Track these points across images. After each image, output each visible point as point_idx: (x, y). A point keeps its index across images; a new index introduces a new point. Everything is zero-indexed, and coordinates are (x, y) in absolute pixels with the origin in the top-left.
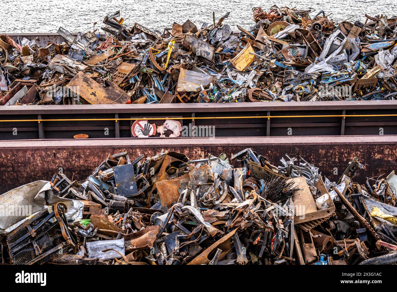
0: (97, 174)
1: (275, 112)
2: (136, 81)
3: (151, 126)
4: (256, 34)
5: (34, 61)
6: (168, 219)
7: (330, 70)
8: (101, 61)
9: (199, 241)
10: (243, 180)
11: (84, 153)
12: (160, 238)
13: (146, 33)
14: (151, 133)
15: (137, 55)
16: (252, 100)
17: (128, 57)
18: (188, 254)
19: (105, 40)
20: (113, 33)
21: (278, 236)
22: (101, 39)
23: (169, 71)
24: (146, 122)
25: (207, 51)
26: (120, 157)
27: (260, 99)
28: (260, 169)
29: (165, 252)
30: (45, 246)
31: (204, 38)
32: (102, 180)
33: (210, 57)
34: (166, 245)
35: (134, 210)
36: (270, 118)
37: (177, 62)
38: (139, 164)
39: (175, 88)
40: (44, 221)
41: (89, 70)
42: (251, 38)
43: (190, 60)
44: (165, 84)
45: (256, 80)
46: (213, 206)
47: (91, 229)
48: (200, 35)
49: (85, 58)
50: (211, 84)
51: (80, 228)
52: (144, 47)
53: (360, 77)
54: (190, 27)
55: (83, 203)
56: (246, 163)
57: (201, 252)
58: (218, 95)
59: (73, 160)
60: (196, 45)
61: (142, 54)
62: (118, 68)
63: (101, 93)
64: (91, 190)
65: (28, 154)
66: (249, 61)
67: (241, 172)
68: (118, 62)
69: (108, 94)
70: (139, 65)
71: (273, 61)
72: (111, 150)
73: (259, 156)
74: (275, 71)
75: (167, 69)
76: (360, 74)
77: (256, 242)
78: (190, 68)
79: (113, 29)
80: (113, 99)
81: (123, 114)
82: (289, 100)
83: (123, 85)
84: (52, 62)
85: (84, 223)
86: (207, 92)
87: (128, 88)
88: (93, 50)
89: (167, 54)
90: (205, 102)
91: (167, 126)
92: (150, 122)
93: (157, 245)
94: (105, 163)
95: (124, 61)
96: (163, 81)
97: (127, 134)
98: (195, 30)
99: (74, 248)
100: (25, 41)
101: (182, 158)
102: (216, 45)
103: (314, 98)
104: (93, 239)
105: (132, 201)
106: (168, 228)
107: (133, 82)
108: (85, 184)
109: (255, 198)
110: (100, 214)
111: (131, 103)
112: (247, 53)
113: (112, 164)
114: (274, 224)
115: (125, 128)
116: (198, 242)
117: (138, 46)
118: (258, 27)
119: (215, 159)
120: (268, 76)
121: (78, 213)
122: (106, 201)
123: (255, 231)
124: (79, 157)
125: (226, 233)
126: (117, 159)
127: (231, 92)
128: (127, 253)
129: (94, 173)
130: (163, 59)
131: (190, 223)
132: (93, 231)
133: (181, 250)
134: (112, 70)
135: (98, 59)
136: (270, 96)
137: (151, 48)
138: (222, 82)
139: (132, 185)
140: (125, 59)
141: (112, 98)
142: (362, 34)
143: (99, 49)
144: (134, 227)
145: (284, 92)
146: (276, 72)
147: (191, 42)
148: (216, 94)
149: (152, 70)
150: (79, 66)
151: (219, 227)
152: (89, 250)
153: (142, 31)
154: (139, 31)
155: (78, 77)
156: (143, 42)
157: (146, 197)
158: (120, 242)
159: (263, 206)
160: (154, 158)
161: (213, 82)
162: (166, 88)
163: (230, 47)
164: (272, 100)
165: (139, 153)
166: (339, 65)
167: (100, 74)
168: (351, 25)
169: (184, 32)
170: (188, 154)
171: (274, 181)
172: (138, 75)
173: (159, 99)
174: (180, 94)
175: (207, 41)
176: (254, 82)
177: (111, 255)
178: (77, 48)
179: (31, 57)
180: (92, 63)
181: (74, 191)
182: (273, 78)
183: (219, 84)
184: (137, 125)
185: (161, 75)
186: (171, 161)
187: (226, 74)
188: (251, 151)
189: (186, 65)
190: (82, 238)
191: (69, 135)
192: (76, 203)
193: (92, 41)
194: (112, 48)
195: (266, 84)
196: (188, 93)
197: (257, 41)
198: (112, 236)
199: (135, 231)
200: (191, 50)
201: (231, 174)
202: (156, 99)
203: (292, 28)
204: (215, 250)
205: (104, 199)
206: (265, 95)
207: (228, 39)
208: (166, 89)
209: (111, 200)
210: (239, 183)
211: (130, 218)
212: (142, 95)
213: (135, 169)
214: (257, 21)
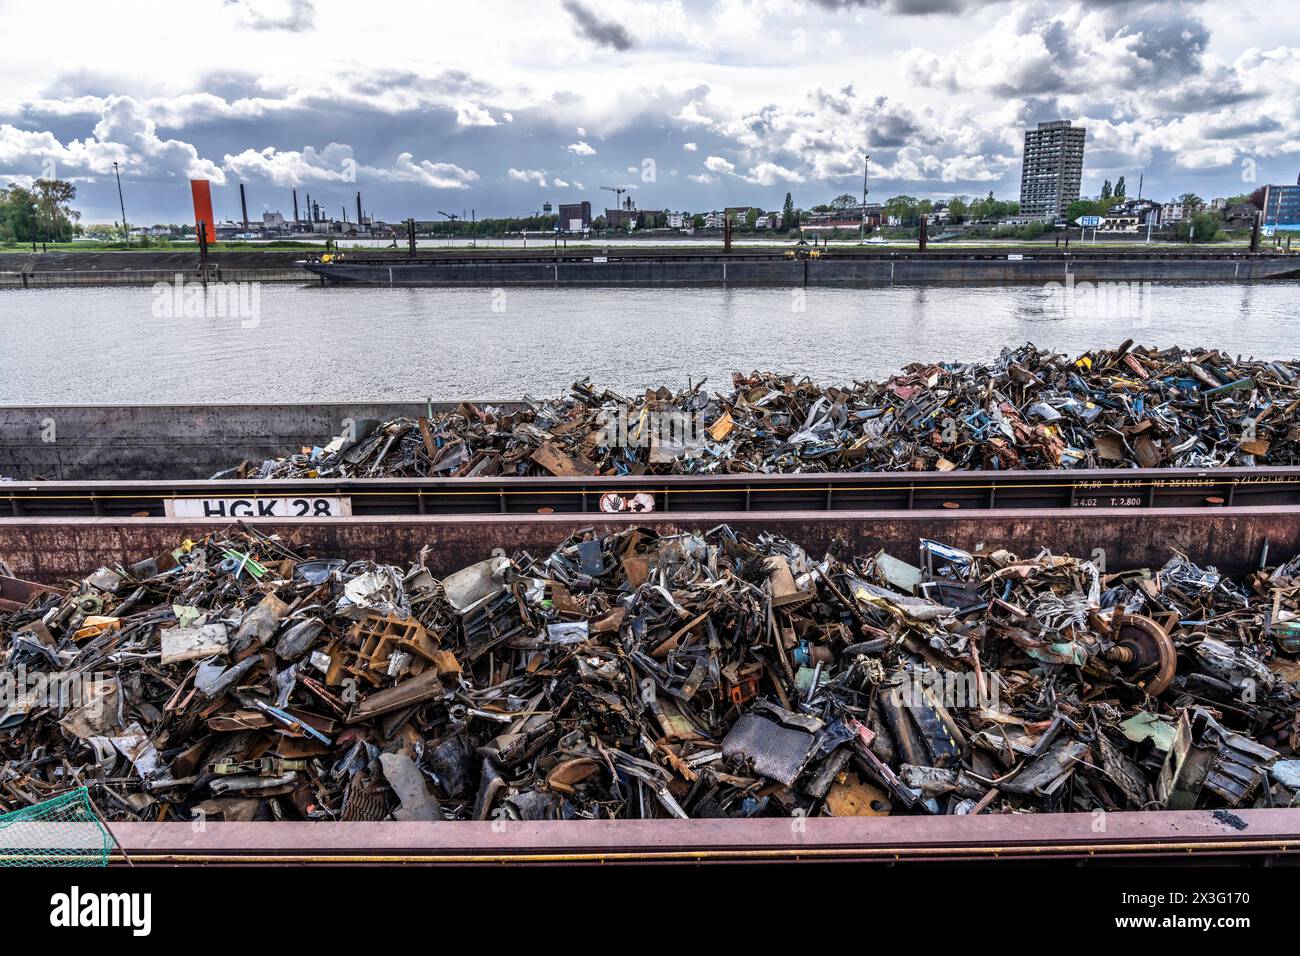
0: (561, 551)
1: (755, 484)
2: (606, 451)
3: (621, 500)
4: (735, 401)
5: (498, 430)
6: (635, 600)
7: (815, 439)
8: (568, 430)
9: (669, 624)
10: (718, 558)
11: (548, 528)
12: (626, 621)
13: (616, 400)
14: (621, 507)
16: (730, 472)
17: (597, 426)
18: (656, 639)
19: (573, 407)
20: (582, 400)
21: (753, 620)
22: (570, 406)
24: (616, 496)
26: (586, 532)
27: (739, 471)
28: (736, 546)
29: (631, 636)
30: (503, 629)
31: (680, 405)
32: (566, 557)
34: (632, 629)
35: (599, 590)
36: (750, 491)
38: (606, 540)
40: (503, 601)
41: (556, 439)
42: (730, 406)
44: (637, 455)
45: (735, 451)
46: (684, 586)
47: (552, 610)
48: (674, 402)
49: (551, 426)
50: (686, 455)
51: (541, 609)
53: (848, 446)
54: (665, 393)
55: (545, 582)
56: (722, 540)
57: (670, 636)
58: (693, 467)
59: (536, 536)
62: (586, 438)
63: (568, 464)
64: (554, 568)
65: (489, 530)
66: (728, 430)
67: (714, 550)
68: (587, 430)
69: (575, 465)
71: (753, 430)
72: (577, 526)
73: (736, 532)
74: (756, 441)
76: (848, 443)
77: (729, 627)
79: (583, 396)
80: (581, 471)
81: (590, 487)
82: (771, 472)
83: (592, 455)
84: (516, 431)
85: (545, 603)
86: (682, 463)
87: (597, 458)
88: (560, 418)
90: (680, 474)
91: (638, 500)
92: (620, 495)
93: (624, 628)
94: (570, 540)
96: (634, 452)
97: (595, 508)
98: (669, 397)
99: (534, 630)
100: (488, 409)
101: (653, 534)
102: (692, 413)
103: (798, 470)
104: (555, 621)
105: (597, 581)
106: (636, 610)
107: (603, 452)
108: (547, 562)
109: (730, 578)
110: (562, 595)
111: (600, 475)
112: (725, 421)
113: (577, 540)
114: (750, 606)
115: (593, 502)
116: (667, 625)
118: (738, 393)
119: (689, 536)
120: (748, 446)
121: (539, 593)
122: (569, 581)
123: (729, 614)
124: (543, 533)
125: (698, 616)
126: (582, 535)
127: (708, 464)
128: (591, 636)
129: (558, 550)
131: (659, 605)
132: (554, 613)
133: (649, 634)
134: (580, 439)
135: (566, 427)
136: (750, 467)
138: (697, 453)
139: (598, 563)
140: (594, 427)
141: (580, 469)
142: (850, 401)
143: (566, 417)
144: (599, 609)
145: (765, 464)
147: (665, 409)
150: (545, 435)
151: (691, 609)
152: (550, 633)
153: (613, 398)
154: (610, 398)
155: (543, 447)
156: (614, 409)
157: (614, 577)
158: (584, 625)
159: (738, 587)
160: (623, 534)
161: (687, 452)
163: (707, 415)
164: (752, 472)
165: (607, 529)
166: (824, 435)
167: (567, 443)
168: (838, 392)
169: (658, 398)
170: (659, 531)
171: (751, 559)
173: (630, 470)
174: (653, 465)
175: (683, 408)
176: (733, 453)
177: (574, 638)
178: (544, 416)
179: (494, 426)
180: (558, 432)
181: (536, 570)
182: (753, 448)
183: (694, 455)
184: (606, 499)
186: (640, 538)
188: (727, 527)
190: (542, 619)
191: (533, 509)
192: (537, 582)
193: (559, 409)
194: (580, 416)
195: (745, 455)
196: (662, 465)
197: (736, 408)
198: (576, 618)
199: (600, 613)
201: (705, 552)
202: (626, 470)
203: (774, 395)
204: (685, 634)
205: (568, 578)
206: (745, 467)
207: (705, 406)
208: (638, 460)
209: (575, 580)
210: (713, 562)
211: (595, 599)
212: (612, 467)
213: (602, 546)
214: (737, 387)
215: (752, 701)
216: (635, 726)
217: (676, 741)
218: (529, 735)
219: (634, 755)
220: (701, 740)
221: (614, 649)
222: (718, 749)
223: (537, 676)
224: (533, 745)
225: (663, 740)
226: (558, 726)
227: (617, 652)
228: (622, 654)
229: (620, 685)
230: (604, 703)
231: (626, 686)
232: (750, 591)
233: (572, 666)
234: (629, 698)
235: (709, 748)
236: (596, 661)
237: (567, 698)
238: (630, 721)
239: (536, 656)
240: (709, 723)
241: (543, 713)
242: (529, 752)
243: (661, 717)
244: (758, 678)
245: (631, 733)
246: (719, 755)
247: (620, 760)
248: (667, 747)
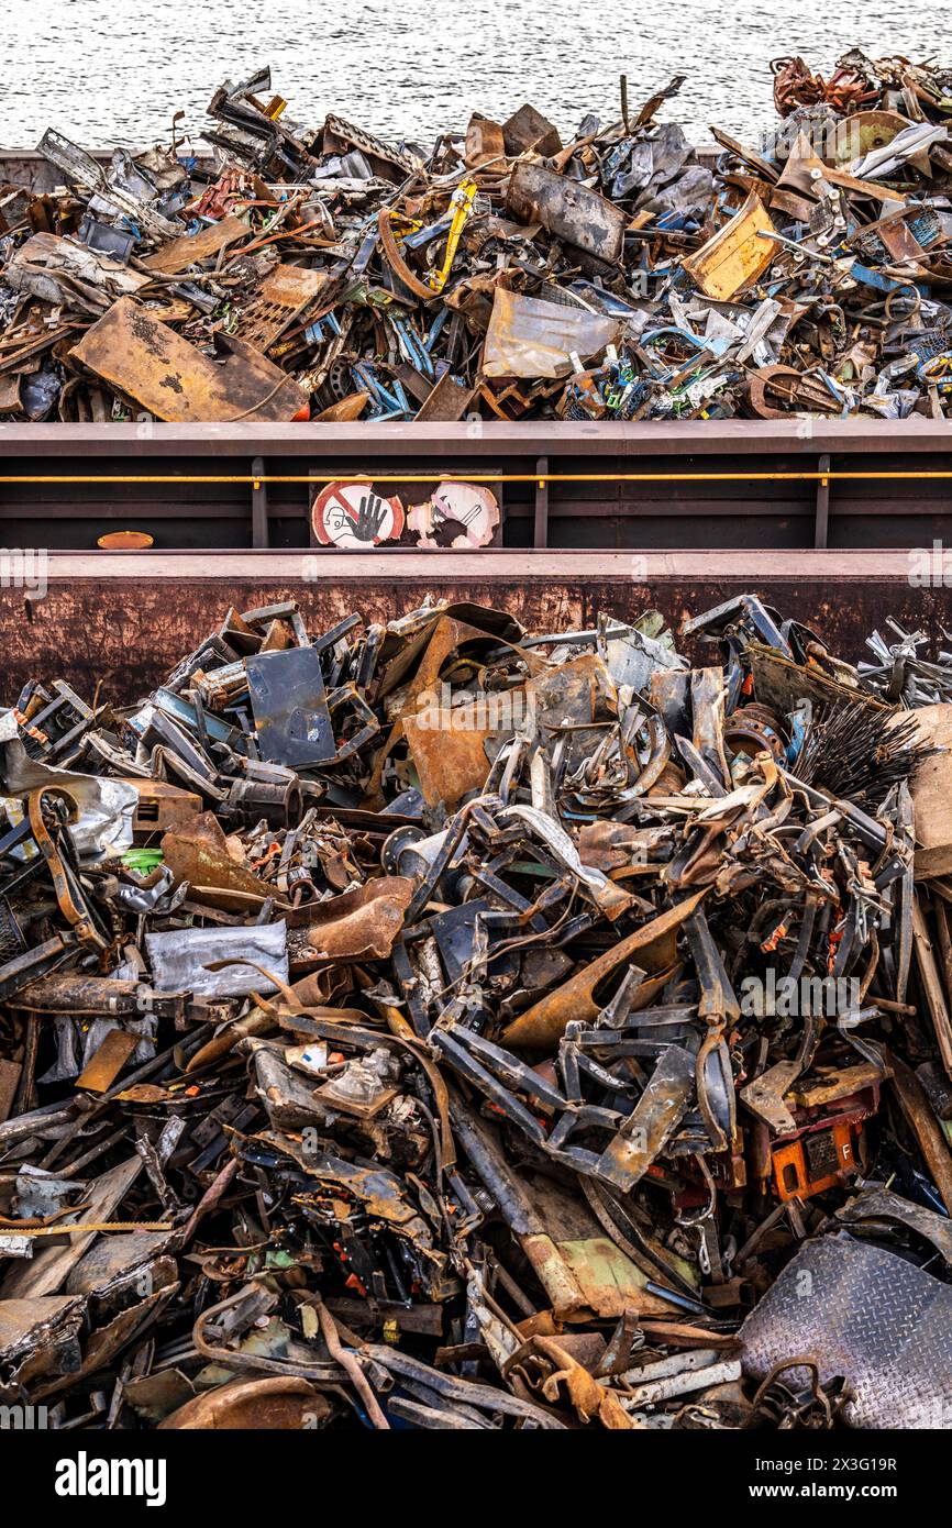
0: (186, 683)
1: (848, 456)
2: (330, 334)
3: (385, 504)
6: (447, 853)
8: (198, 258)
9: (563, 934)
10: (728, 714)
11: (138, 602)
12: (417, 921)
13: (365, 155)
14: (385, 531)
15: (335, 239)
16: (763, 410)
17: (301, 246)
18: (518, 984)
19: (215, 179)
20: (243, 151)
21: (852, 922)
22: (200, 174)
23: (453, 299)
24: (366, 492)
25: (598, 224)
26: (269, 619)
27: (793, 408)
28: (789, 672)
29: (435, 973)
31: (587, 175)
32: (204, 703)
33: (609, 247)
34: (437, 949)
35: (320, 818)
36: (830, 480)
37: (482, 264)
38: (342, 648)
39: (474, 363)
41: (157, 292)
42: (764, 176)
43: (533, 257)
44: (439, 348)
45: (779, 337)
46: (612, 808)
47: (163, 885)
48: (569, 164)
49: (140, 247)
50: (612, 351)
51: (125, 879)
52: (361, 207)
54: (534, 130)
55: (137, 790)
56: (739, 648)
57: (568, 975)
58: (636, 393)
59: (95, 630)
60: (555, 203)
61: (351, 235)
62: (261, 287)
63: (200, 378)
64: (165, 742)
66: (755, 265)
67: (715, 684)
68: (263, 262)
69: (224, 382)
70: (343, 276)
71: (845, 264)
72: (236, 594)
73: (789, 623)
74: (851, 302)
75: (446, 291)
77: (770, 945)
78: (531, 287)
79: (247, 139)
80: (245, 403)
81: (280, 460)
82: (902, 414)
83: (282, 349)
84: (17, 262)
85: (137, 862)
86: (596, 380)
87: (301, 361)
88: (170, 218)
89: (444, 234)
90: (588, 418)
91: (443, 506)
92: (381, 490)
93: (409, 947)
94: (214, 643)
95: (286, 259)
96: (430, 338)
97: (294, 533)
98: (551, 145)
99: (101, 952)
101: (501, 626)
102: (630, 202)
104: (173, 921)
105: (314, 786)
106: (449, 885)
107: (320, 339)
108: (143, 719)
109: (771, 781)
110: (195, 832)
111: (312, 417)
112: (746, 231)
113: (241, 646)
114: (840, 878)
115: (289, 511)
116: (556, 939)
117: (339, 203)
119: (624, 634)
120: (825, 320)
121: (117, 826)
122: (218, 783)
123: (769, 904)
124: (118, 617)
125: (663, 909)
126: (257, 626)
127: (686, 382)
128: (295, 975)
129: (176, 679)
130: (430, 255)
131: (527, 868)
132: (170, 893)
133: (495, 967)
134: (242, 293)
135: (192, 249)
136: (830, 396)
137: (387, 211)
138: (650, 342)
139: (313, 725)
140: (291, 251)
141: (243, 398)
143: (192, 214)
144: (322, 881)
145: (882, 384)
146: (856, 307)
147: (536, 188)
148: (629, 389)
149: (392, 295)
150: (119, 278)
151: (638, 884)
152: (157, 961)
153: (352, 148)
154: (343, 147)
155: (114, 318)
156: (358, 187)
157: (367, 770)
158: (272, 936)
159: (800, 813)
160: (397, 625)
161: (616, 341)
162: (441, 363)
163: (683, 209)
164: (837, 412)
165: (341, 605)
167: (195, 307)
169: (511, 150)
170: (521, 613)
171: (843, 718)
172: (339, 313)
173: (414, 403)
174: (495, 385)
175: (596, 186)
176: (773, 344)
177: (237, 980)
178: (112, 211)
180: (165, 267)
181: (102, 745)
182: (843, 328)
183: (639, 351)
184: (332, 501)
185: (423, 313)
186: (458, 639)
187: (667, 311)
188: (755, 604)
189: (518, 277)
190: (130, 916)
191: (85, 537)
192: (109, 789)
193: (165, 184)
194: (240, 208)
195: (816, 351)
196: (525, 384)
197: (785, 187)
198: (242, 912)
199: (326, 897)
200: (538, 222)
201: (683, 691)
202: (402, 403)
203: (919, 139)
204: (618, 972)
205: (213, 776)
206: (812, 395)
207: (676, 179)
208: (443, 368)
209: (237, 781)
210: (710, 723)
211: (308, 847)
212: (352, 389)
213: (326, 666)
214: (786, 110)
215: (840, 1192)
216: (450, 1272)
217: (590, 1322)
218: (94, 1301)
219: (446, 1369)
220: (670, 1318)
221: (374, 1015)
222: (728, 1350)
223: (113, 1108)
224: (110, 1336)
225: (544, 1318)
226: (188, 1272)
227: (386, 1028)
228: (405, 1035)
229: (398, 1139)
230: (348, 1197)
231: (420, 1141)
232: (842, 828)
233: (235, 1071)
234: (429, 1179)
235: (701, 1345)
236: (315, 1058)
237: (220, 1180)
238: (435, 1256)
239: (110, 1036)
240: (695, 1264)
241: (140, 1228)
242: (96, 1356)
243: (538, 1243)
244: (859, 1115)
245: (436, 1293)
246: (732, 1371)
247: (399, 1383)
248: (559, 1345)
